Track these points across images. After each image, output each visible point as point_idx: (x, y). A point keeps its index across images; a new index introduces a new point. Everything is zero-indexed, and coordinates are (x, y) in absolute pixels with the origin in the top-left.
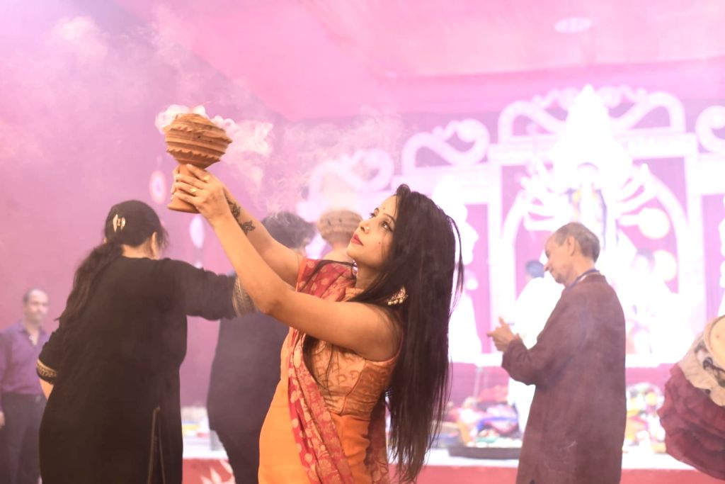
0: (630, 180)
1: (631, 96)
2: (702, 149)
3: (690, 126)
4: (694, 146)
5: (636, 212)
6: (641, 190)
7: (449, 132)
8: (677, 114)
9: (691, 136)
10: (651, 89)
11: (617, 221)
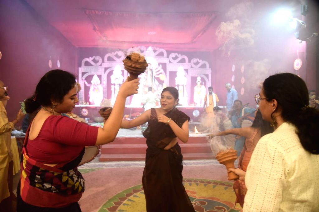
0: (157, 68)
1: (156, 49)
2: (170, 62)
3: (168, 57)
4: (168, 61)
5: (159, 75)
6: (159, 71)
7: (115, 54)
8: (165, 54)
9: (168, 59)
10: (160, 48)
11: (155, 76)
